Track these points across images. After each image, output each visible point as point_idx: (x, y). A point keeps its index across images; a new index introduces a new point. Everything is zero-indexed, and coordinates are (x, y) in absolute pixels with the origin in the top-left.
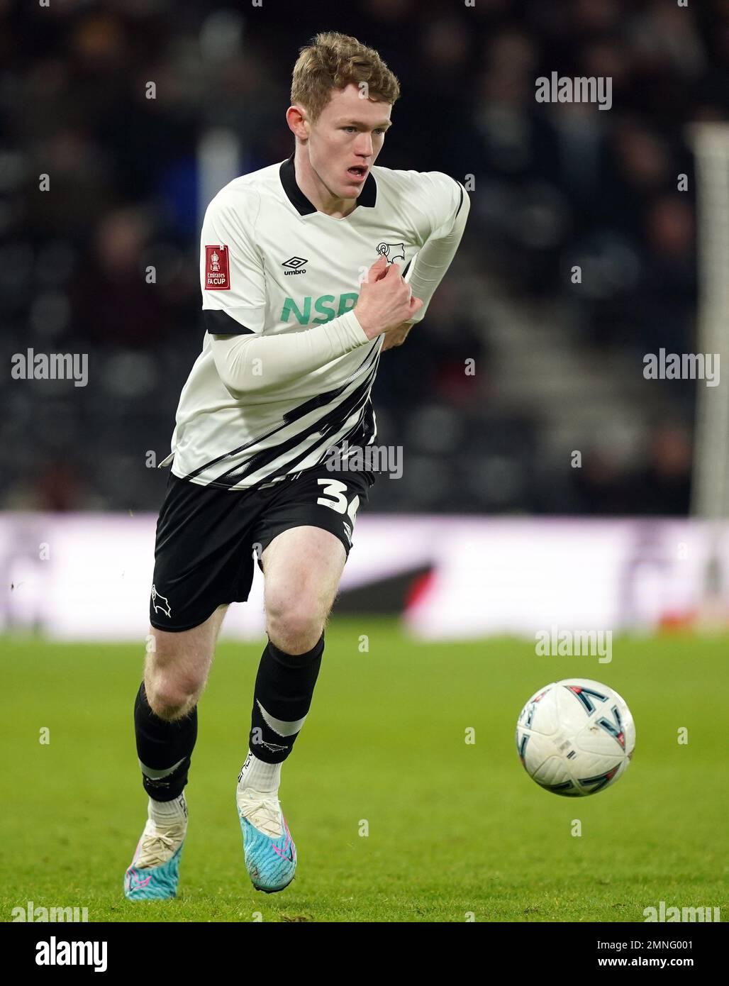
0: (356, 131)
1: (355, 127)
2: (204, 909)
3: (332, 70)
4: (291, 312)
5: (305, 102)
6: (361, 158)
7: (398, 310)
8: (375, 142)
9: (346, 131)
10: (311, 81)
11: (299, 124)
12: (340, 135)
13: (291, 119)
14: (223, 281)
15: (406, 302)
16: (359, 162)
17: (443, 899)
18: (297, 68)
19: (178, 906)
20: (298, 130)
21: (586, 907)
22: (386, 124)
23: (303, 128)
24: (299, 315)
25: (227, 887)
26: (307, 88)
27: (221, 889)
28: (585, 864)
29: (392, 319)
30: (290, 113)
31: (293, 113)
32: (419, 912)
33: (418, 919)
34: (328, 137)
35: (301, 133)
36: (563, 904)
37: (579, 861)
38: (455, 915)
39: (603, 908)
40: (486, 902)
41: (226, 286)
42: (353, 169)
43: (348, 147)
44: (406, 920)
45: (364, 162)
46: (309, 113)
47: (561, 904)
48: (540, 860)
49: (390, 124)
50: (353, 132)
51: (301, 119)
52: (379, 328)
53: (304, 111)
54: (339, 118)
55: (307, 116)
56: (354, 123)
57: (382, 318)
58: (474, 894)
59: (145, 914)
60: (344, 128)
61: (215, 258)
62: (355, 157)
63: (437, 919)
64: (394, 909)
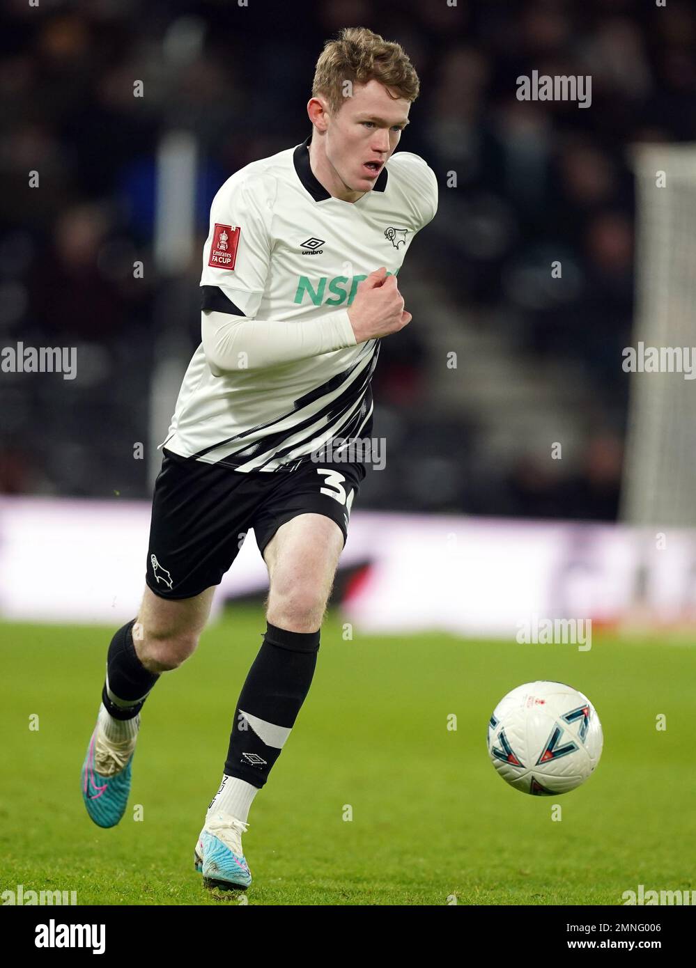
0: (374, 126)
1: (374, 123)
2: (136, 884)
3: (355, 64)
4: (306, 291)
5: (327, 94)
6: (377, 154)
7: (390, 319)
8: (392, 139)
9: (365, 125)
10: (334, 74)
11: (320, 115)
12: (360, 129)
13: (311, 109)
14: (228, 261)
15: (399, 314)
16: (376, 157)
17: (368, 883)
18: (321, 61)
19: (111, 880)
20: (318, 121)
21: (506, 896)
22: (403, 123)
23: (322, 119)
24: (312, 294)
25: (160, 863)
26: (329, 80)
27: (153, 866)
28: (506, 855)
29: (382, 328)
30: (311, 104)
31: (314, 104)
32: (344, 895)
33: (343, 902)
34: (348, 131)
35: (321, 124)
36: (484, 892)
37: (500, 851)
38: (379, 899)
39: (522, 897)
40: (409, 887)
41: (230, 266)
42: (368, 164)
43: (366, 141)
44: (331, 903)
45: (381, 157)
46: (330, 106)
47: (481, 892)
48: (463, 849)
49: (408, 122)
50: (372, 128)
51: (321, 111)
52: (369, 334)
53: (325, 103)
54: (359, 113)
55: (328, 109)
56: (374, 118)
57: (373, 324)
58: (398, 880)
59: (79, 887)
60: (363, 123)
61: (224, 237)
62: (372, 152)
63: (362, 902)
64: (321, 890)
